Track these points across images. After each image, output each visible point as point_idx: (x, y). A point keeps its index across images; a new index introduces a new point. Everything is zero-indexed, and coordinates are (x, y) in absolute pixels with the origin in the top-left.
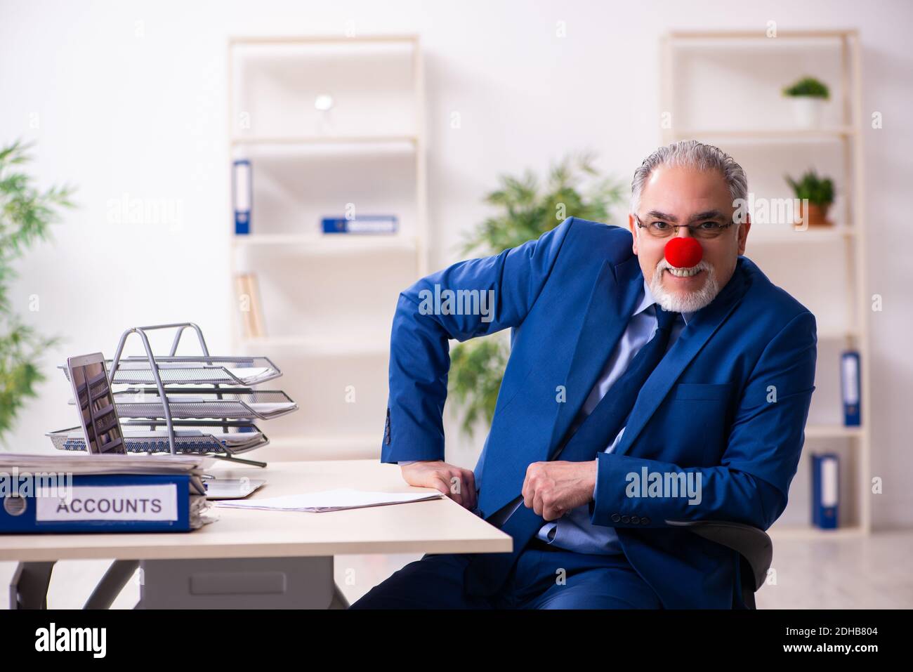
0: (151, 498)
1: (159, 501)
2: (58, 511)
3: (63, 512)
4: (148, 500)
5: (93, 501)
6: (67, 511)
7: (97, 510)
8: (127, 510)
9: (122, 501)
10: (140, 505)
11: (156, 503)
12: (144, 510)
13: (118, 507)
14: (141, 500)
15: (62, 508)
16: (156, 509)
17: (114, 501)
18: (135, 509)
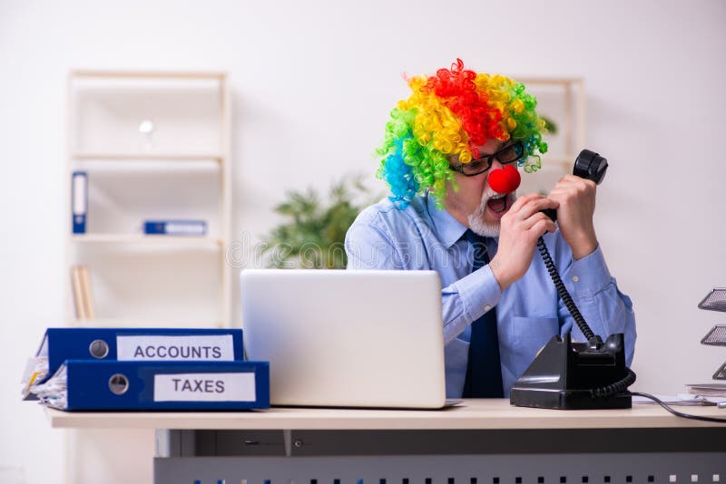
0: (213, 346)
1: (219, 349)
2: (135, 355)
3: (139, 355)
4: (210, 348)
5: (164, 348)
6: (143, 355)
7: (167, 355)
8: (193, 355)
9: (188, 349)
10: (203, 351)
11: (216, 350)
12: (207, 355)
13: (185, 353)
14: (204, 348)
16: (217, 354)
17: (182, 348)
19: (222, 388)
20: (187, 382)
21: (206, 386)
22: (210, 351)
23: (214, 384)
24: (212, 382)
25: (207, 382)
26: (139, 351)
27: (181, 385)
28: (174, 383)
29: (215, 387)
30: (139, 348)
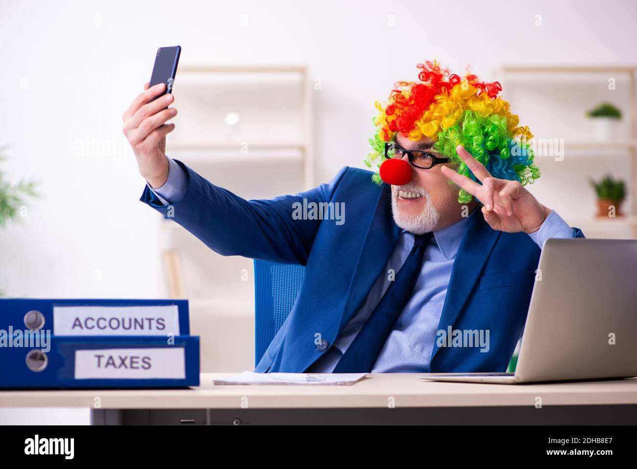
0: (156, 317)
1: (163, 320)
2: (73, 328)
3: (78, 328)
4: (153, 319)
5: (105, 319)
6: (82, 327)
7: (108, 328)
8: (135, 328)
9: (130, 320)
10: (146, 323)
11: (160, 321)
12: (150, 328)
13: (127, 325)
14: (147, 319)
15: (77, 325)
16: (161, 327)
17: (123, 320)
18: (142, 327)
19: (150, 365)
20: (111, 358)
21: (132, 362)
22: (154, 323)
23: (140, 360)
24: (137, 358)
25: (132, 358)
26: (77, 323)
27: (104, 361)
28: (97, 359)
29: (141, 363)
30: (77, 319)
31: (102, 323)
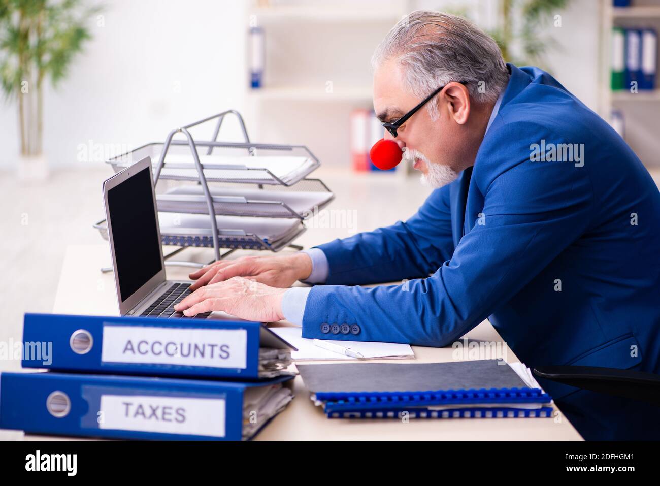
2: (124, 352)
4: (216, 346)
5: (160, 344)
6: (134, 352)
7: (164, 354)
8: (195, 355)
9: (190, 345)
10: (208, 350)
11: (225, 349)
13: (185, 352)
14: (209, 345)
15: (129, 350)
16: (225, 355)
17: (182, 345)
18: (202, 354)
19: (183, 417)
20: (141, 406)
21: (164, 413)
22: (217, 351)
23: (173, 412)
24: (170, 408)
25: (164, 408)
26: (129, 347)
27: (132, 410)
28: (124, 407)
29: (174, 415)
30: (130, 342)
31: (157, 348)
